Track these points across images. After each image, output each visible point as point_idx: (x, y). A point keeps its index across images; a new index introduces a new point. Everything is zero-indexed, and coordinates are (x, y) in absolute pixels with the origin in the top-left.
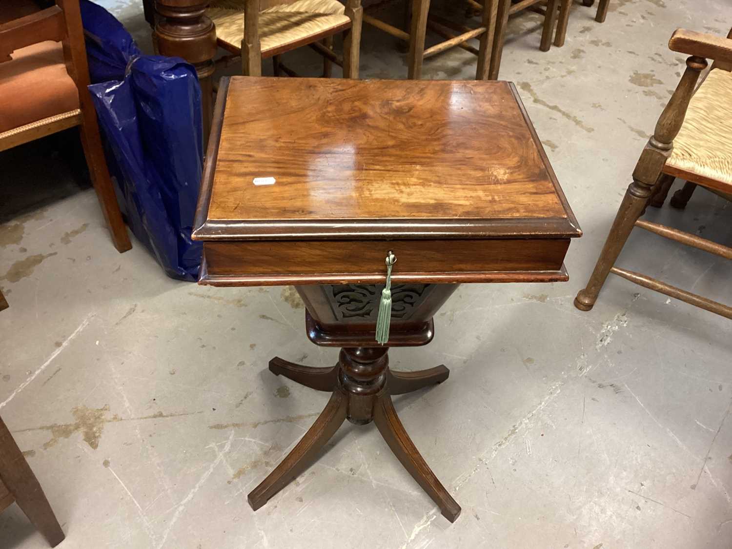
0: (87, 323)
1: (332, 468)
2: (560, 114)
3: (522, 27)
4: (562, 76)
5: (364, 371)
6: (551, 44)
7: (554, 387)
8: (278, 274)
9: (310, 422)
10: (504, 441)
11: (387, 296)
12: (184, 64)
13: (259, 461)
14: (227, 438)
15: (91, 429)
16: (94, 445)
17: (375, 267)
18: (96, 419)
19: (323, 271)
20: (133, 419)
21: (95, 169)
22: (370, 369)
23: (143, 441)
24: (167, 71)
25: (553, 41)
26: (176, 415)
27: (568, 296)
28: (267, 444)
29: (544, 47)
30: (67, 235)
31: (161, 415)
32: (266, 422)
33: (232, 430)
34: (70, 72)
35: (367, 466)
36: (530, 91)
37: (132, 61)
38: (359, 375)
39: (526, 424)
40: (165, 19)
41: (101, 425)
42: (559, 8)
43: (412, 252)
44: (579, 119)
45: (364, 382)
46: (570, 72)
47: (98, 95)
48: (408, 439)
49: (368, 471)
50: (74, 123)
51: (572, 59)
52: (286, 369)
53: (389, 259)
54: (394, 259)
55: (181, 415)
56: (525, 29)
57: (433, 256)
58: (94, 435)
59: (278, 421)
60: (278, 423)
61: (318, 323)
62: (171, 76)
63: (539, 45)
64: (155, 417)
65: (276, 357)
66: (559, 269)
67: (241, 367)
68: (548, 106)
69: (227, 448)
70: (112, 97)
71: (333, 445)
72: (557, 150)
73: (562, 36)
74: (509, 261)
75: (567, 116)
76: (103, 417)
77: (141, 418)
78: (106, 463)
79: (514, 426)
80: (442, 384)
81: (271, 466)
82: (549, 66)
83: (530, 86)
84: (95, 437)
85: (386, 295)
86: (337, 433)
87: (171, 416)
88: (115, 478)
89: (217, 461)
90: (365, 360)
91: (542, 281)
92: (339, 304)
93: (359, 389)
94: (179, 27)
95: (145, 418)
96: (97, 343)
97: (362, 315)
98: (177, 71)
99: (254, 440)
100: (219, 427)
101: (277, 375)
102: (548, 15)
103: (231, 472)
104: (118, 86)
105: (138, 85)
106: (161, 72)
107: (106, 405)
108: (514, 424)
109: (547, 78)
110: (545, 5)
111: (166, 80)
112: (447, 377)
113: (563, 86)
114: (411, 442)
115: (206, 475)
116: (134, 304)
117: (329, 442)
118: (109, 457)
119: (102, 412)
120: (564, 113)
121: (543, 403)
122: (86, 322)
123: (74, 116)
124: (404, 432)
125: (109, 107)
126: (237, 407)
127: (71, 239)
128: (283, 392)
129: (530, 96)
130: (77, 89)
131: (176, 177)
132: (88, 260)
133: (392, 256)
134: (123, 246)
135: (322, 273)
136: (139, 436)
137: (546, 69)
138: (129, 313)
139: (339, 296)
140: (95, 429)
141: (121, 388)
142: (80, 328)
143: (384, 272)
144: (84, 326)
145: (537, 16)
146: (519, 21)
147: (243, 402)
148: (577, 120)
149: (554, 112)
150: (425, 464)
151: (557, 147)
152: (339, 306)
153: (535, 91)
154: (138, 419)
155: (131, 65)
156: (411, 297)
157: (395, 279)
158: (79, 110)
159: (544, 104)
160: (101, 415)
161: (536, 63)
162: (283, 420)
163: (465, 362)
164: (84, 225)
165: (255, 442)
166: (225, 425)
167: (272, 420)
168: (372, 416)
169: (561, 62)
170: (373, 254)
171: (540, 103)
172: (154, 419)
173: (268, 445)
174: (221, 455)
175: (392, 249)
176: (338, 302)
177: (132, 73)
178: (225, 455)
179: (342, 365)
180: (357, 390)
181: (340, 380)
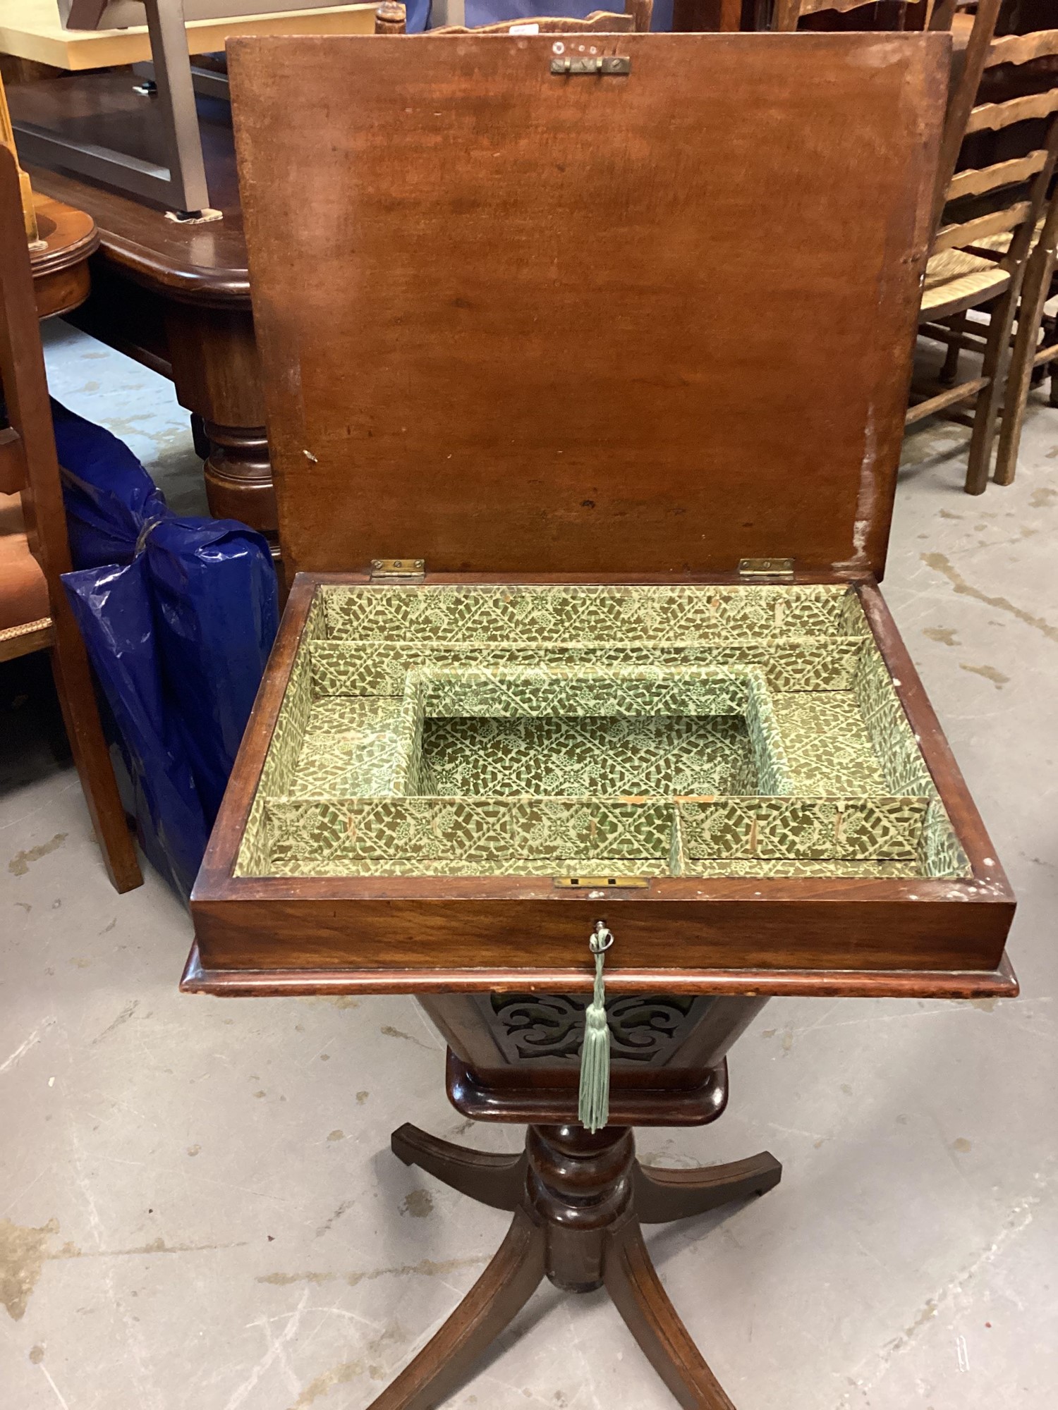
0: (36, 1040)
1: (515, 1389)
2: (1010, 616)
3: (927, 450)
4: (1013, 541)
5: (578, 1174)
6: (988, 479)
7: (1017, 1210)
8: (355, 968)
9: (471, 1276)
10: (905, 1338)
11: (597, 1023)
12: (244, 532)
13: (356, 1365)
14: (292, 1308)
15: (15, 1273)
16: (17, 1311)
17: (568, 956)
18: (28, 1250)
19: (453, 961)
20: (102, 1254)
21: (78, 730)
22: (591, 1169)
23: (118, 1305)
24: (209, 545)
25: (991, 474)
26: (191, 1249)
27: (1043, 999)
28: (376, 1325)
29: (973, 486)
30: (23, 856)
31: (160, 1247)
32: (378, 1273)
33: (303, 1289)
34: (33, 548)
35: (592, 1388)
36: (948, 570)
37: (148, 528)
38: (567, 1182)
39: (956, 1296)
40: (221, 450)
41: (37, 1264)
42: (1000, 413)
43: (649, 924)
44: (1050, 624)
45: (581, 1199)
46: (1028, 533)
47: (78, 591)
48: (683, 1333)
49: (596, 1400)
50: (38, 644)
51: (1031, 509)
52: (424, 1152)
53: (597, 938)
54: (607, 939)
55: (202, 1248)
56: (934, 453)
57: (697, 933)
58: (21, 1287)
59: (405, 1270)
60: (404, 1277)
61: (469, 1067)
62: (216, 555)
63: (963, 483)
64: (148, 1250)
65: (408, 1124)
66: (994, 968)
67: (334, 1144)
68: (985, 599)
69: (291, 1330)
70: (107, 594)
71: (519, 1333)
72: (1006, 686)
73: (1010, 463)
74: (876, 946)
75: (1028, 618)
76: (43, 1247)
77: (120, 1253)
78: (36, 1355)
79: (928, 1303)
80: (766, 1196)
81: (382, 1377)
82: (986, 523)
83: (947, 561)
84: (21, 1292)
85: (594, 1020)
86: (525, 1307)
87: (181, 1249)
88: (51, 1390)
89: (268, 1360)
90: (578, 1150)
91: (956, 995)
92: (508, 1028)
93: (572, 1214)
94: (248, 464)
95: (128, 1252)
96: (51, 1082)
97: (561, 1053)
98: (230, 546)
99: (348, 1314)
100: (278, 1279)
101: (408, 1163)
102: (979, 427)
103: (296, 1387)
104: (117, 575)
105: (155, 572)
106: (198, 547)
107: (51, 1220)
108: (928, 1297)
109: (982, 544)
110: (973, 407)
111: (204, 563)
112: (778, 1181)
113: (1014, 560)
114: (690, 1340)
115: (243, 1390)
116: (133, 1000)
117: (512, 1324)
118: (43, 1341)
119: (42, 1235)
120: (1018, 613)
121: (994, 1247)
122: (34, 1038)
123: (38, 631)
124: (673, 1315)
125: (98, 615)
126: (320, 1233)
127: (28, 863)
128: (418, 1205)
129: (947, 580)
130: (45, 582)
131: (222, 746)
132: (54, 907)
133: (603, 932)
134: (126, 881)
135: (452, 967)
136: (111, 1293)
137: (980, 528)
138: (122, 1019)
139: (505, 1012)
140: (22, 1274)
141: (87, 1182)
142: (22, 1049)
143: (590, 967)
144: (31, 1046)
145: (958, 428)
146: (921, 439)
147: (334, 1222)
148: (1046, 626)
149: (999, 610)
150: (720, 1392)
151: (1006, 680)
152: (509, 1032)
153: (957, 570)
154: (113, 1253)
155: (146, 535)
156: (667, 1017)
157: (614, 983)
158: (49, 619)
159: (977, 595)
160: (40, 1242)
161: (958, 517)
162: (415, 1269)
163: (817, 1146)
164: (57, 837)
165: (351, 1319)
166: (291, 1275)
167: (390, 1267)
168: (601, 1275)
169: (1008, 515)
170: (562, 926)
171: (968, 594)
172: (145, 1255)
173: (380, 1326)
174: (277, 1345)
175: (605, 916)
176: (506, 1025)
177: (147, 550)
178: (286, 1345)
179: (531, 1159)
180: (564, 1217)
181: (529, 1191)
